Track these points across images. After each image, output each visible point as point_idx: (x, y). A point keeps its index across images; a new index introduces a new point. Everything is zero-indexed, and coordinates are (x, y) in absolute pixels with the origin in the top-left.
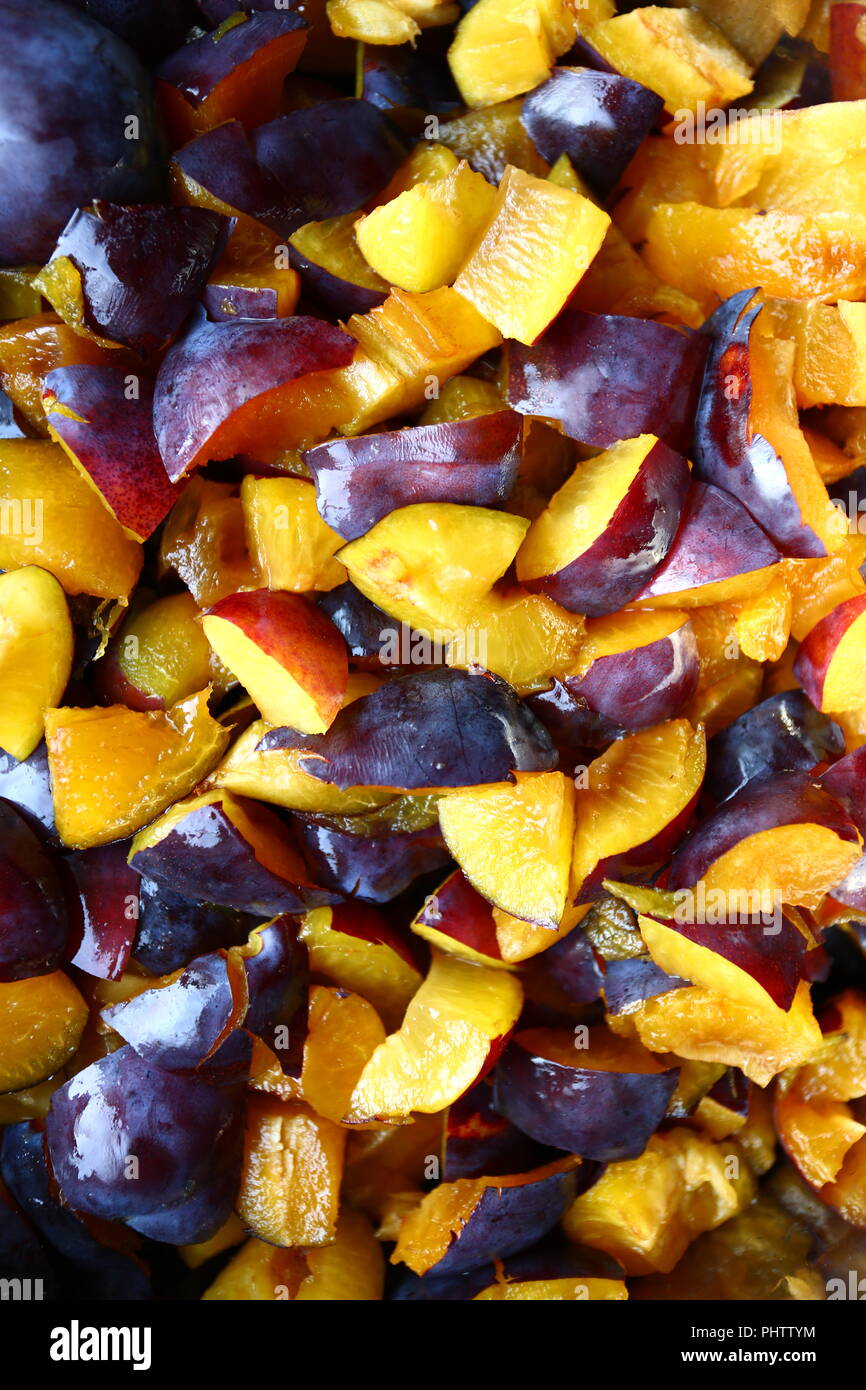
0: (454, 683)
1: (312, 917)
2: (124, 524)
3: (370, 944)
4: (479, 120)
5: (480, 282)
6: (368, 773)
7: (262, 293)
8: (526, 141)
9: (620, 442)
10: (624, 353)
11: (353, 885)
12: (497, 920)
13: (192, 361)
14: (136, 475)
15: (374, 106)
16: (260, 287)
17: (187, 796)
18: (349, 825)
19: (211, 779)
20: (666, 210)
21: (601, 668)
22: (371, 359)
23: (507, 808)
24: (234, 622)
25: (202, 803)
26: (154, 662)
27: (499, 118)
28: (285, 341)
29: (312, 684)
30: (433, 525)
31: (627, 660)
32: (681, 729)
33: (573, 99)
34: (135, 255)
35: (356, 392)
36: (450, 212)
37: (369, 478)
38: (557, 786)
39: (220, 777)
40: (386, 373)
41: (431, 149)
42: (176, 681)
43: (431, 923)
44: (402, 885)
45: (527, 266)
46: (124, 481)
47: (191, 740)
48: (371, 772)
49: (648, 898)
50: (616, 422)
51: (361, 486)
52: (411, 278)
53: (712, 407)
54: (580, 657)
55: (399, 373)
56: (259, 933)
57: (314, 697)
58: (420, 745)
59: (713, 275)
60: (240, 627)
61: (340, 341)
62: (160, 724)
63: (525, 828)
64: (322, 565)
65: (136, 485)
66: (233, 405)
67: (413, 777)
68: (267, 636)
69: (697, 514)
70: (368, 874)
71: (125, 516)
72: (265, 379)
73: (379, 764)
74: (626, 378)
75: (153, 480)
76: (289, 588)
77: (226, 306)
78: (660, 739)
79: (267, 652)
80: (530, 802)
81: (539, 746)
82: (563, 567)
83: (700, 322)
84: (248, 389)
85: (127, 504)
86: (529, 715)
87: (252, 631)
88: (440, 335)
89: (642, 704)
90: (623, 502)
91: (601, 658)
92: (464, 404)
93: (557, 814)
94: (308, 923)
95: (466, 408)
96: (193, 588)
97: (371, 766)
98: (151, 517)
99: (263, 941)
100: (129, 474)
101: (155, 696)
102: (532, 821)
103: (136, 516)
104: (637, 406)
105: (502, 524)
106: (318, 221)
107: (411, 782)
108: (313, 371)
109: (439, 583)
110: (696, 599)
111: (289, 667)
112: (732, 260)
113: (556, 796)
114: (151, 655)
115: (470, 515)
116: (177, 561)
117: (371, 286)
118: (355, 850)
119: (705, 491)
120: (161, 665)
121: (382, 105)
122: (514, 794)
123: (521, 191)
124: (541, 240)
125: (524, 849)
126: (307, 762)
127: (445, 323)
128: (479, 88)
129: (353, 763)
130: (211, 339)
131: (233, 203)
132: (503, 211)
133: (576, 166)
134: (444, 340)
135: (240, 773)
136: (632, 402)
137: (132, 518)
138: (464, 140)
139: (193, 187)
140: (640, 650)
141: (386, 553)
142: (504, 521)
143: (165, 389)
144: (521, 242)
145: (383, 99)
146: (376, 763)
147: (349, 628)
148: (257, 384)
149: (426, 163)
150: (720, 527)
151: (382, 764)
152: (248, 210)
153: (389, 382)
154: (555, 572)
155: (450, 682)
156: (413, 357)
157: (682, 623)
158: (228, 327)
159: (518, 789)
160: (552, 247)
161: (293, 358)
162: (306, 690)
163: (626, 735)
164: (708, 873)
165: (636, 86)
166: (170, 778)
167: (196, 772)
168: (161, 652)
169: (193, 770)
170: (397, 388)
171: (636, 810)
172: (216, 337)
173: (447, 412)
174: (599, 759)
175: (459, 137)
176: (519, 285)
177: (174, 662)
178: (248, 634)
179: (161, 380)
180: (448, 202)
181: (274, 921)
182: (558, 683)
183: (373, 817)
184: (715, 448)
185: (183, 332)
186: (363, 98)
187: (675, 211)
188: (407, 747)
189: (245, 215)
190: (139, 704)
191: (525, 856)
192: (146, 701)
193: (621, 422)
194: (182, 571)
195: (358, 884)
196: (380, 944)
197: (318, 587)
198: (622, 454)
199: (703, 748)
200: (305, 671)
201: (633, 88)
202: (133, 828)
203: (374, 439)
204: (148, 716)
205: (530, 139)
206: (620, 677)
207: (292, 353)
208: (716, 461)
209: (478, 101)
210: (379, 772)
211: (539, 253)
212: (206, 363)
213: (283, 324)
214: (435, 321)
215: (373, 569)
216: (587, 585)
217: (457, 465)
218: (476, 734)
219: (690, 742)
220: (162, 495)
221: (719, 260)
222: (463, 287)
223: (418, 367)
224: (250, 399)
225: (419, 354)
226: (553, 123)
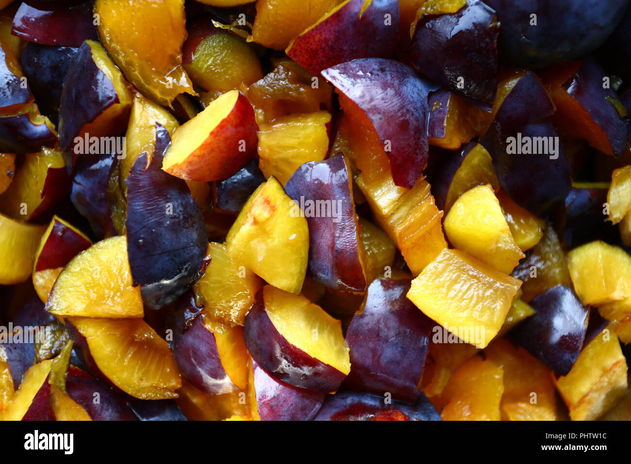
0: (197, 248)
1: (57, 155)
2: (296, 41)
3: (41, 191)
4: (559, 260)
5: (448, 265)
6: (137, 196)
7: (443, 129)
8: (546, 288)
9: (348, 349)
10: (404, 352)
11: (78, 181)
12: (56, 270)
13: (402, 83)
14: (327, 49)
15: (567, 195)
16: (447, 126)
17: (126, 79)
18: (115, 179)
19: (138, 95)
20: (498, 374)
21: (208, 337)
22: (401, 197)
23: (120, 280)
24: (232, 111)
25: (120, 90)
26: (215, 57)
27: (559, 271)
28: (411, 144)
29: (193, 161)
30: (293, 236)
31: (213, 352)
32: (175, 383)
33: (568, 319)
34: (466, 48)
35: (380, 186)
36: (493, 246)
37: (325, 195)
38: (133, 311)
39: (139, 100)
40: (391, 206)
41: (540, 231)
42: (203, 72)
43: (56, 229)
44: (82, 210)
45: (456, 295)
46: (322, 41)
47: (161, 82)
48: (137, 198)
49: (61, 368)
50: (361, 347)
51: (321, 190)
52: (453, 221)
53: (371, 405)
54: (217, 323)
55: (392, 214)
56: (45, 123)
57: (184, 162)
58: (154, 228)
59: (459, 402)
60: (229, 116)
61: (411, 177)
62: (174, 62)
63: (107, 291)
64: (274, 164)
65: (321, 49)
66: (369, 112)
67: (133, 224)
68: (223, 133)
69: (303, 397)
70: (86, 190)
71: (301, 41)
72: (385, 132)
73: (143, 203)
74: (389, 353)
75: (324, 59)
76: (259, 144)
77: (437, 104)
78: (168, 370)
79: (212, 133)
80: (122, 295)
81: (159, 299)
82: (269, 315)
83: (428, 395)
84: (379, 121)
85: (308, 43)
86: (181, 292)
87: (225, 123)
88: (413, 241)
89: (189, 360)
90: (307, 354)
91: (214, 337)
92: (376, 251)
93: (115, 311)
94: (53, 154)
95: (373, 253)
96: (261, 82)
97: (141, 198)
98: (301, 58)
99: (41, 124)
100: (327, 45)
101: (193, 58)
102: (111, 296)
103: (301, 48)
104: (371, 360)
105: (296, 278)
106: (492, 162)
107: (130, 223)
108: (391, 161)
109: (255, 241)
110: (251, 396)
111: (203, 147)
112: (467, 414)
113: (127, 310)
114: (220, 55)
115: (302, 258)
116: (278, 72)
117: (450, 195)
118: (99, 183)
119: (318, 401)
120: (213, 62)
121: (568, 200)
122: (127, 285)
123: (503, 292)
124: (471, 305)
125: (95, 290)
126: (145, 156)
127: (423, 244)
128: (578, 260)
129: (143, 187)
130: (415, 95)
131: (501, 110)
132: (492, 280)
133: (528, 320)
134: (410, 243)
135: (141, 113)
136: (373, 357)
137: (300, 45)
138: (547, 249)
139: (512, 84)
140: (219, 361)
141: (273, 209)
142: (298, 279)
143: (384, 66)
144: (470, 293)
145: (571, 201)
146: (143, 201)
147: (235, 180)
148: (381, 127)
149: (531, 227)
150: (293, 412)
151: (142, 205)
152: (497, 117)
153: (385, 208)
154: (266, 310)
155: (197, 245)
156: (402, 223)
157: (238, 385)
158: (423, 106)
159: (130, 287)
160: (467, 311)
161: (399, 149)
162: (188, 158)
163: (171, 349)
164: (78, 405)
165: (574, 360)
166: (136, 68)
167: (142, 86)
168: (221, 61)
169: (142, 84)
170: (382, 212)
171: (119, 360)
172: (416, 99)
173: (372, 241)
174: (155, 333)
175: (549, 246)
176: (444, 290)
177: (215, 70)
178: (224, 121)
179: (390, 63)
180: (500, 245)
181: (55, 133)
182: (200, 310)
183: (120, 194)
184: (345, 407)
185: (422, 76)
186: (572, 189)
187: (498, 379)
188: (153, 220)
189: (494, 116)
190: (188, 48)
191: (91, 290)
192: (190, 52)
193: (361, 350)
194: (272, 75)
195: (79, 184)
196: (42, 197)
197: (261, 161)
198: (340, 352)
199: (161, 398)
200: (201, 157)
201: (573, 357)
202: (105, 45)
203: (349, 200)
204: (179, 54)
205: (547, 290)
206: (203, 349)
207: (403, 149)
208: (337, 407)
209: (571, 259)
210: (137, 203)
211: (464, 303)
212: (398, 93)
213: (423, 142)
214: (423, 237)
215: (263, 200)
216: (259, 330)
217: (332, 251)
218: (164, 261)
219: (166, 389)
220: (316, 65)
221: (467, 407)
222: (445, 255)
223: (396, 226)
224: (372, 122)
225: (404, 226)
226: (555, 305)
